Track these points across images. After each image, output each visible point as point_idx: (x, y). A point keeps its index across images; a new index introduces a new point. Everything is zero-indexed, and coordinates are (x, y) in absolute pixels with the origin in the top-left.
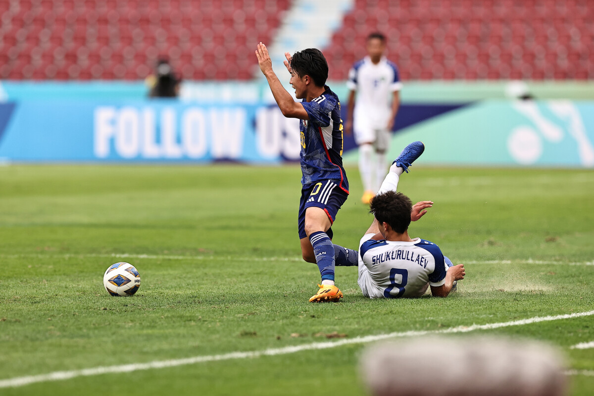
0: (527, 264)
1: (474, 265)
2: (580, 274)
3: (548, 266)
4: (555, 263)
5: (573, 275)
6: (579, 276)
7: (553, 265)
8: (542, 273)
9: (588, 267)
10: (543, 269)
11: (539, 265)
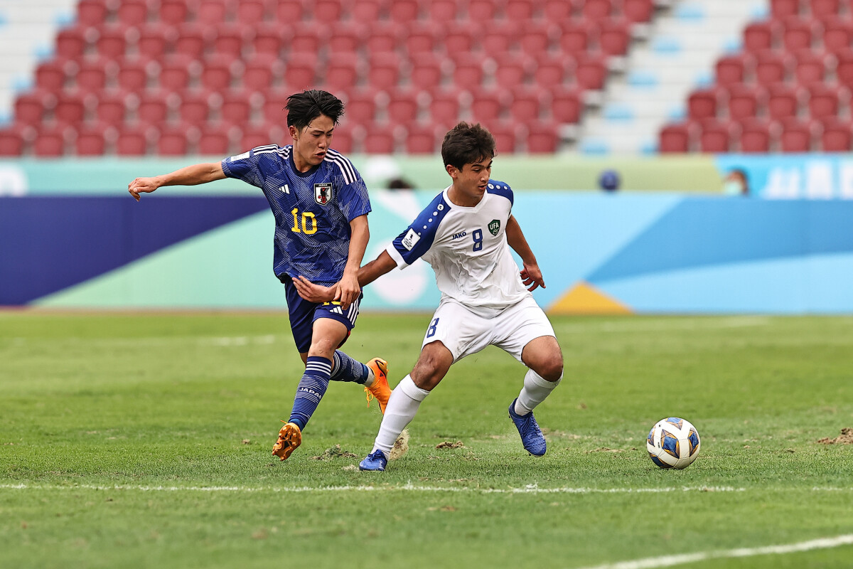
0: (404, 491)
1: (304, 493)
2: (503, 508)
3: (443, 494)
4: (455, 489)
5: (489, 510)
6: (499, 514)
7: (453, 493)
8: (431, 509)
9: (516, 495)
10: (434, 500)
11: (424, 494)
